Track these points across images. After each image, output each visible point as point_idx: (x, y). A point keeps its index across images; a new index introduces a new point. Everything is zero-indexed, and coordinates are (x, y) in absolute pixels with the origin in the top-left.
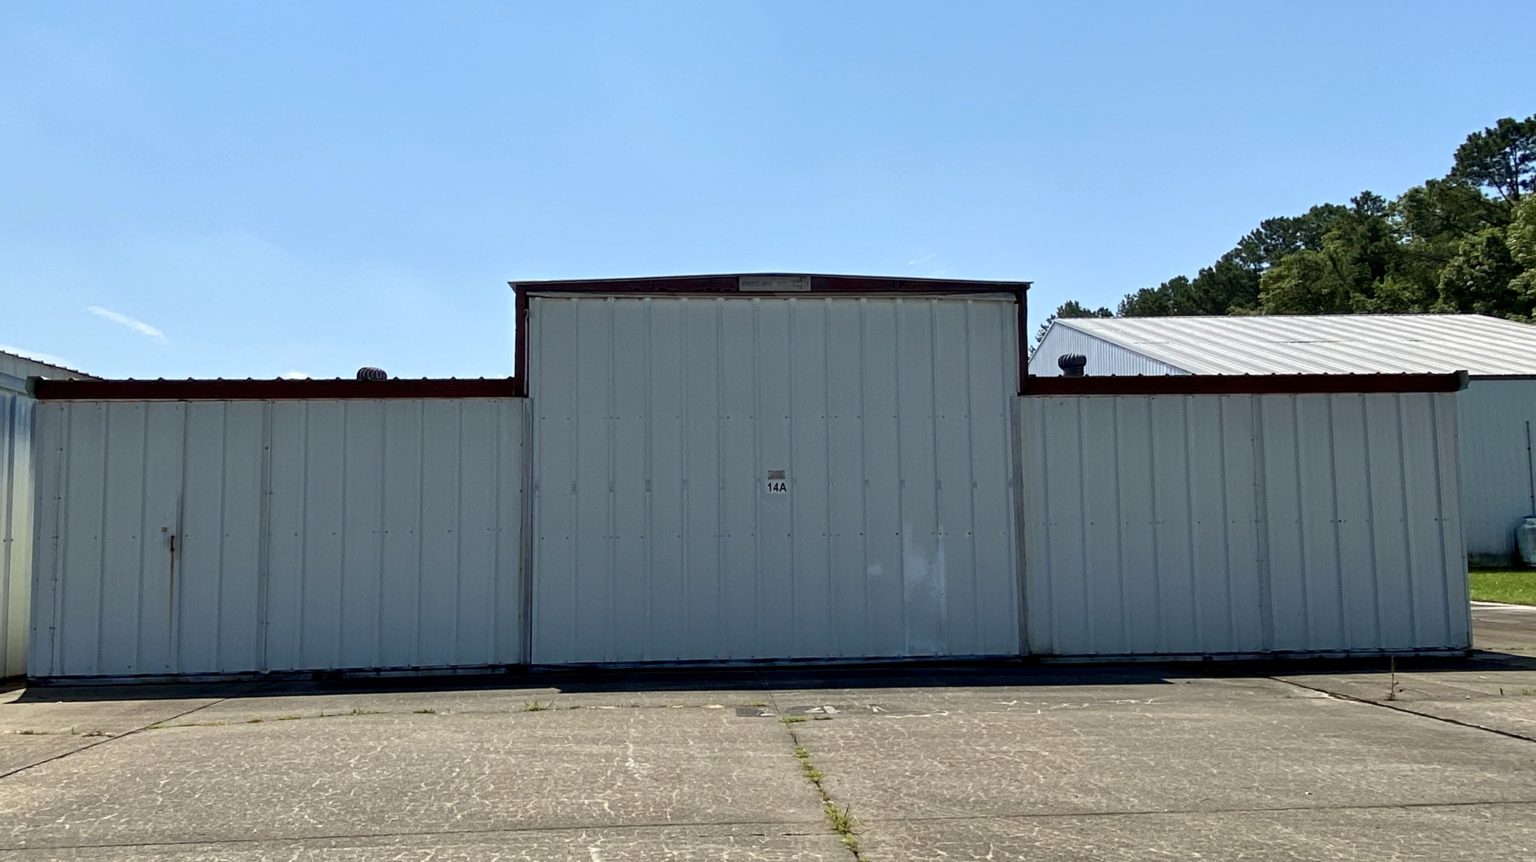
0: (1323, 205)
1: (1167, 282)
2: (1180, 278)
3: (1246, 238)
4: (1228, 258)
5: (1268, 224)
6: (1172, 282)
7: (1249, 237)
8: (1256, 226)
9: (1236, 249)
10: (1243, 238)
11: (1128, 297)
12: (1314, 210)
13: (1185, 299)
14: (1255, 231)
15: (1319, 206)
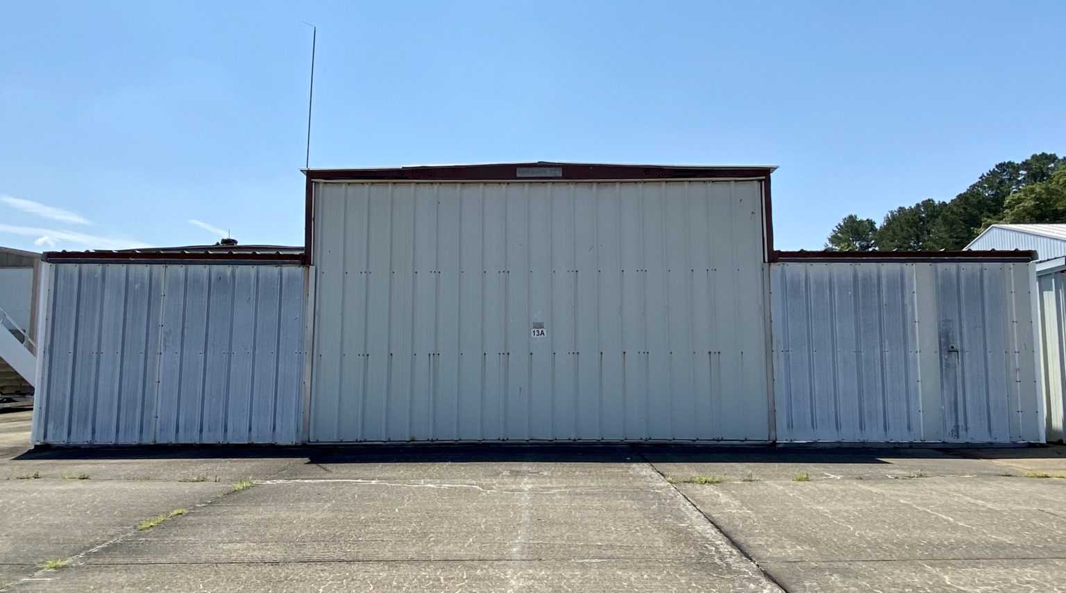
0: (1040, 153)
1: (920, 202)
2: (929, 200)
3: (986, 175)
4: (973, 187)
5: (1000, 166)
6: (923, 202)
7: (988, 174)
8: (992, 167)
9: (979, 182)
10: (983, 174)
11: (892, 212)
12: (1034, 157)
13: (949, 213)
14: (992, 170)
15: (1038, 154)
